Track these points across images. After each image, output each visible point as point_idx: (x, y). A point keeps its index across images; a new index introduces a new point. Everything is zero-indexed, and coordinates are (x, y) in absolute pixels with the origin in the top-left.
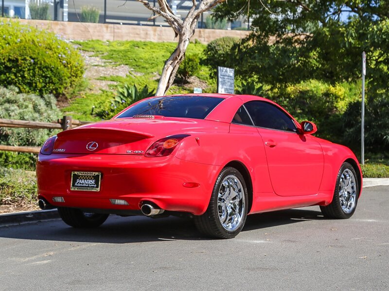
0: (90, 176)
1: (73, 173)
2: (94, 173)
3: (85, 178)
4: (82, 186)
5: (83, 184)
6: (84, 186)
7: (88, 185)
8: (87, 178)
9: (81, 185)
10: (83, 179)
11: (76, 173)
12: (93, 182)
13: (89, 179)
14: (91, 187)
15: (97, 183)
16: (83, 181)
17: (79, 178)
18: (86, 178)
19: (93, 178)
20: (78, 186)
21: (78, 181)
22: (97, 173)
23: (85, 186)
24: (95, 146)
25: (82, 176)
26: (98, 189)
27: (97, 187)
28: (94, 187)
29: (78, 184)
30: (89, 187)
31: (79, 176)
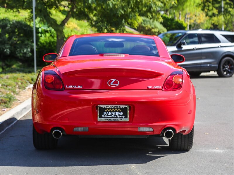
0: (117, 109)
1: (99, 107)
2: (121, 106)
3: (112, 111)
4: (110, 118)
5: (110, 116)
6: (111, 118)
7: (115, 117)
8: (115, 111)
9: (109, 116)
10: (110, 111)
11: (103, 106)
12: (121, 114)
13: (116, 111)
14: (119, 118)
16: (110, 113)
17: (106, 111)
19: (120, 111)
20: (105, 118)
21: (105, 113)
22: (124, 106)
23: (113, 118)
24: (116, 82)
25: (109, 109)
26: (127, 120)
28: (123, 118)
29: (105, 116)
30: (117, 118)
31: (106, 109)
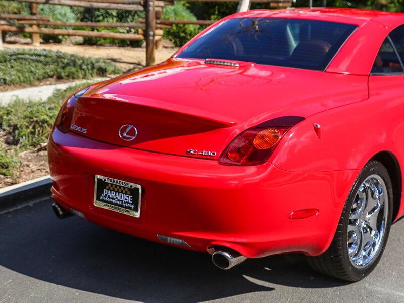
0: (124, 188)
1: (97, 177)
2: (130, 184)
3: (116, 190)
4: (112, 203)
5: (113, 199)
6: (114, 203)
7: (120, 203)
9: (111, 200)
10: (113, 190)
11: (102, 178)
12: (129, 199)
13: (122, 192)
14: (125, 207)
15: (135, 201)
16: (112, 195)
17: (107, 187)
18: (119, 190)
19: (129, 193)
20: (105, 201)
21: (105, 192)
23: (117, 204)
24: (132, 132)
25: (112, 185)
27: (136, 209)
28: (130, 208)
29: (105, 197)
30: (122, 206)
31: (107, 184)
